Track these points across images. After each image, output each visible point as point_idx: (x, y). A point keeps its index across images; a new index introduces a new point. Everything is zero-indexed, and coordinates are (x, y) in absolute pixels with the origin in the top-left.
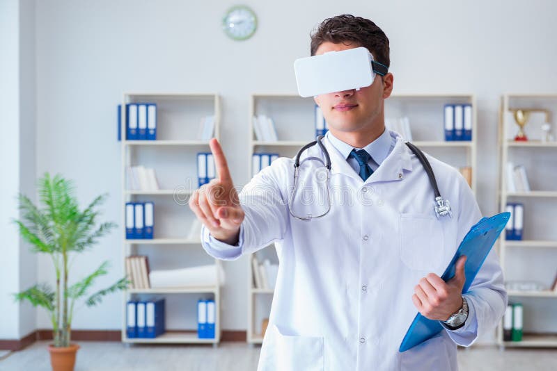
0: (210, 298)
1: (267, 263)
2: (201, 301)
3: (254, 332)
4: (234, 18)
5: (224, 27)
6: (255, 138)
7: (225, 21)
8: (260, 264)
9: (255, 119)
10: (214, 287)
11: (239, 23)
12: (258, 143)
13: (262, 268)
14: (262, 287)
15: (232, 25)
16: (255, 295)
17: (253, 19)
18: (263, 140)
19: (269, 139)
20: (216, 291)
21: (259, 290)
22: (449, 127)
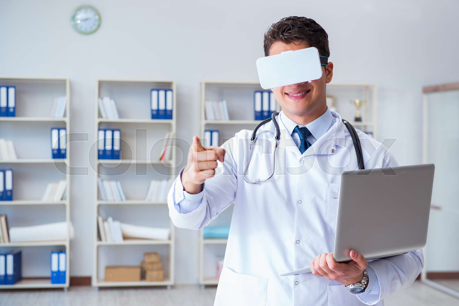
0: (61, 250)
1: (110, 220)
2: (53, 252)
3: (98, 277)
4: (81, 16)
5: (72, 23)
6: (100, 115)
7: (73, 18)
8: (105, 220)
9: (100, 100)
10: (65, 240)
11: (86, 20)
12: (103, 120)
13: (106, 224)
14: (106, 240)
15: (79, 22)
16: (98, 247)
17: (97, 17)
18: (107, 118)
19: (112, 116)
20: (67, 244)
21: (103, 243)
22: (258, 108)
